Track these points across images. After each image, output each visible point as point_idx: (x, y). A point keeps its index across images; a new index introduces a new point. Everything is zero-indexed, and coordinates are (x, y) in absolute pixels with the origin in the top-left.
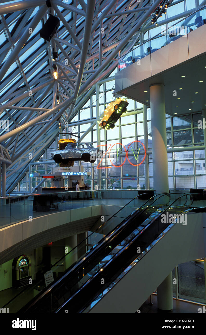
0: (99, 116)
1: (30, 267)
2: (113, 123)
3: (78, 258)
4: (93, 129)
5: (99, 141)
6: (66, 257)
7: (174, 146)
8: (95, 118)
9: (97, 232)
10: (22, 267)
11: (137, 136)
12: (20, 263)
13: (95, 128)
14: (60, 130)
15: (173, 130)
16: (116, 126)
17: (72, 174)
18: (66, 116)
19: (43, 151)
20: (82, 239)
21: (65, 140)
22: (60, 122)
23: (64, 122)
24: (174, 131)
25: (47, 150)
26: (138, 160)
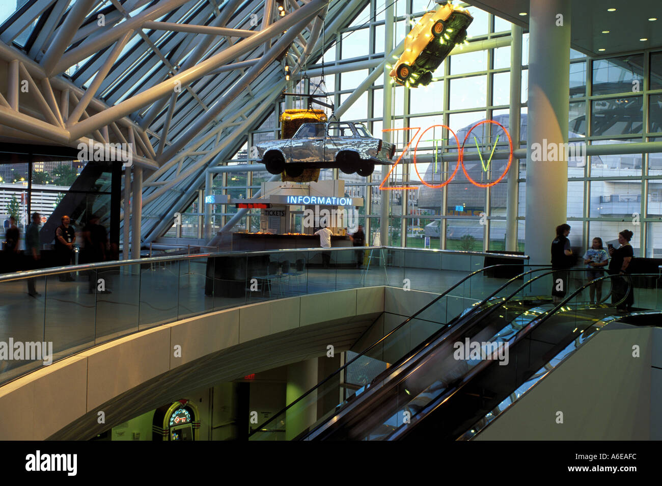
0: (392, 50)
1: (196, 430)
2: (428, 71)
3: (319, 417)
4: (373, 84)
5: (389, 118)
6: (288, 411)
7: (592, 138)
8: (382, 56)
9: (369, 356)
10: (176, 429)
11: (491, 108)
12: (172, 419)
13: (379, 82)
14: (287, 85)
15: (592, 95)
16: (437, 80)
17: (313, 202)
18: (303, 49)
19: (243, 137)
20: (330, 370)
21: (297, 111)
22: (287, 64)
23: (297, 64)
24: (593, 97)
25: (252, 134)
26: (490, 172)
